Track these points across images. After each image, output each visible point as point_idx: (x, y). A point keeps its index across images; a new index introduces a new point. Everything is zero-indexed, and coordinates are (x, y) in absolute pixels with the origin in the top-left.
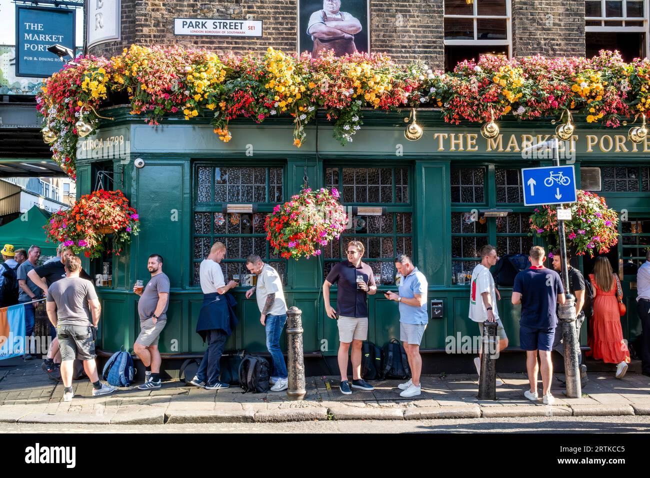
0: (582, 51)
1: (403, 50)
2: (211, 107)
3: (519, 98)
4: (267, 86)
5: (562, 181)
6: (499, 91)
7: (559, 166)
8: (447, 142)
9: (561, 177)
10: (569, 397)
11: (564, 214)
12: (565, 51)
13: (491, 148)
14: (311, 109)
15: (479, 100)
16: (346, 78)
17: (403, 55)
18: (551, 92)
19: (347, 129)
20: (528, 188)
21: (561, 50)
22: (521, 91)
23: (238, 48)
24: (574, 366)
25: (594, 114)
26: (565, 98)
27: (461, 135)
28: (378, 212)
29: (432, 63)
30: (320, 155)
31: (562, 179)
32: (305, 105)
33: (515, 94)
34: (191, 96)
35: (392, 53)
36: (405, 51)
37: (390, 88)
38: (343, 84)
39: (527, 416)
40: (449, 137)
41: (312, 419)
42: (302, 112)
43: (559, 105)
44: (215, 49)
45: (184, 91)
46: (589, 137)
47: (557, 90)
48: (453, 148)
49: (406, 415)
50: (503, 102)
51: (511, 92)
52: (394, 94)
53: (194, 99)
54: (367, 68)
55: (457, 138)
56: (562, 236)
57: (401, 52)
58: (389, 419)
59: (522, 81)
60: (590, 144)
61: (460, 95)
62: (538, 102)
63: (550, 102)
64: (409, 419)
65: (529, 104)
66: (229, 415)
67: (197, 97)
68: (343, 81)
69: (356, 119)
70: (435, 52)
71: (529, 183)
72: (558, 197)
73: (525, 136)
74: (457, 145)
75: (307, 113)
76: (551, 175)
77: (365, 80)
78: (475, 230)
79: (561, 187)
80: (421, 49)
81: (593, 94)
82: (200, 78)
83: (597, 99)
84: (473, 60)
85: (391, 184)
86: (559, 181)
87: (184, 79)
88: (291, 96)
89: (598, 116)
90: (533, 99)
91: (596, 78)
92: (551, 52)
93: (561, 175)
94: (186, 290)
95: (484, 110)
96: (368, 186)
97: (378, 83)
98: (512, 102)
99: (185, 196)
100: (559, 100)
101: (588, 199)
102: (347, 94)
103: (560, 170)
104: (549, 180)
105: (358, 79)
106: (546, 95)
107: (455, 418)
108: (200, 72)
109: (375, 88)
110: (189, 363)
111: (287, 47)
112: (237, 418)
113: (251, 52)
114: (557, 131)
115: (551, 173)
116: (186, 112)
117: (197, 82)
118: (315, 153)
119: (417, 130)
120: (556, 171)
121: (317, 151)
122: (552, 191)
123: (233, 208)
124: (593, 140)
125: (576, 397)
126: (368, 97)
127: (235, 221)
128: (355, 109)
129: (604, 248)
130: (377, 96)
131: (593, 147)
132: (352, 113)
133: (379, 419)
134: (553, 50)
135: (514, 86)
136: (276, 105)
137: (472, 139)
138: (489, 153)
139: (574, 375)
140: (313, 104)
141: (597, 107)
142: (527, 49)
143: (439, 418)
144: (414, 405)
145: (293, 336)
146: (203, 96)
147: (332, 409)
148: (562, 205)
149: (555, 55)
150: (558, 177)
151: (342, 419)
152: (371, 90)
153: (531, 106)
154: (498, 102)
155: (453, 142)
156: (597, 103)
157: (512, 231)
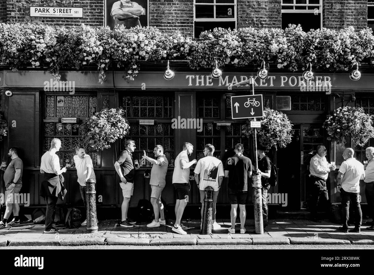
0: (279, 25)
1: (168, 25)
2: (48, 60)
3: (235, 54)
4: (80, 47)
5: (255, 104)
6: (221, 49)
7: (254, 95)
8: (194, 81)
9: (255, 102)
10: (256, 234)
11: (255, 124)
12: (269, 25)
13: (221, 84)
14: (107, 61)
15: (209, 54)
16: (128, 42)
17: (168, 28)
18: (254, 50)
19: (130, 73)
20: (234, 108)
21: (266, 24)
22: (235, 49)
23: (68, 25)
24: (259, 215)
25: (282, 63)
26: (263, 53)
27: (203, 77)
28: (152, 123)
29: (186, 32)
30: (117, 88)
31: (255, 103)
32: (104, 58)
33: (232, 51)
34: (35, 53)
35: (162, 27)
36: (170, 25)
37: (155, 47)
38: (125, 46)
39: (224, 244)
40: (195, 78)
41: (95, 244)
42: (102, 63)
43: (259, 58)
44: (54, 25)
45: (31, 50)
46: (282, 77)
47: (258, 48)
48: (198, 84)
49: (151, 243)
50: (224, 56)
51: (229, 50)
52: (157, 51)
53: (37, 55)
54: (142, 36)
55: (200, 78)
56: (255, 137)
57: (167, 26)
58: (141, 245)
59: (236, 43)
60: (283, 82)
61: (198, 52)
62: (246, 56)
63: (253, 56)
64: (153, 245)
65: (241, 57)
66: (45, 241)
67: (39, 54)
68: (126, 44)
69: (135, 67)
70: (188, 26)
71: (235, 105)
72: (252, 113)
73: (242, 77)
74: (200, 83)
75: (106, 64)
76: (249, 100)
77: (139, 43)
78: (212, 134)
79: (254, 107)
80: (179, 24)
81: (281, 51)
82: (40, 43)
83: (283, 54)
84: (210, 30)
85: (162, 106)
86: (253, 104)
87: (31, 43)
88: (94, 53)
89: (283, 64)
90: (243, 54)
91: (282, 41)
92: (260, 26)
93: (254, 100)
94: (36, 168)
95: (212, 61)
96: (148, 107)
97: (147, 45)
98: (229, 56)
99: (36, 113)
100: (259, 54)
101: (274, 115)
102: (128, 52)
103: (254, 97)
104: (247, 103)
105: (135, 42)
106: (251, 51)
107: (181, 245)
108: (40, 39)
109: (145, 48)
110: (37, 211)
111: (98, 24)
112: (50, 243)
113: (74, 27)
114: (258, 74)
115: (248, 99)
116: (33, 63)
117: (38, 45)
118: (113, 87)
119: (170, 73)
120: (251, 98)
121: (114, 86)
122: (249, 110)
123: (65, 120)
124: (284, 79)
125: (260, 234)
126: (141, 53)
127: (69, 128)
128: (134, 60)
129: (283, 144)
130: (147, 53)
131: (284, 83)
132: (132, 63)
133: (134, 245)
134: (262, 24)
135: (231, 46)
136: (86, 59)
137: (210, 78)
138: (219, 87)
139: (259, 221)
140: (109, 58)
141: (283, 59)
142: (245, 24)
143: (171, 245)
144: (159, 237)
145: (89, 196)
146: (42, 53)
147: (107, 239)
148: (255, 119)
149: (262, 27)
150: (252, 102)
151: (113, 245)
152: (142, 49)
153: (243, 58)
154: (221, 56)
155: (198, 80)
156: (283, 56)
157: (235, 134)
